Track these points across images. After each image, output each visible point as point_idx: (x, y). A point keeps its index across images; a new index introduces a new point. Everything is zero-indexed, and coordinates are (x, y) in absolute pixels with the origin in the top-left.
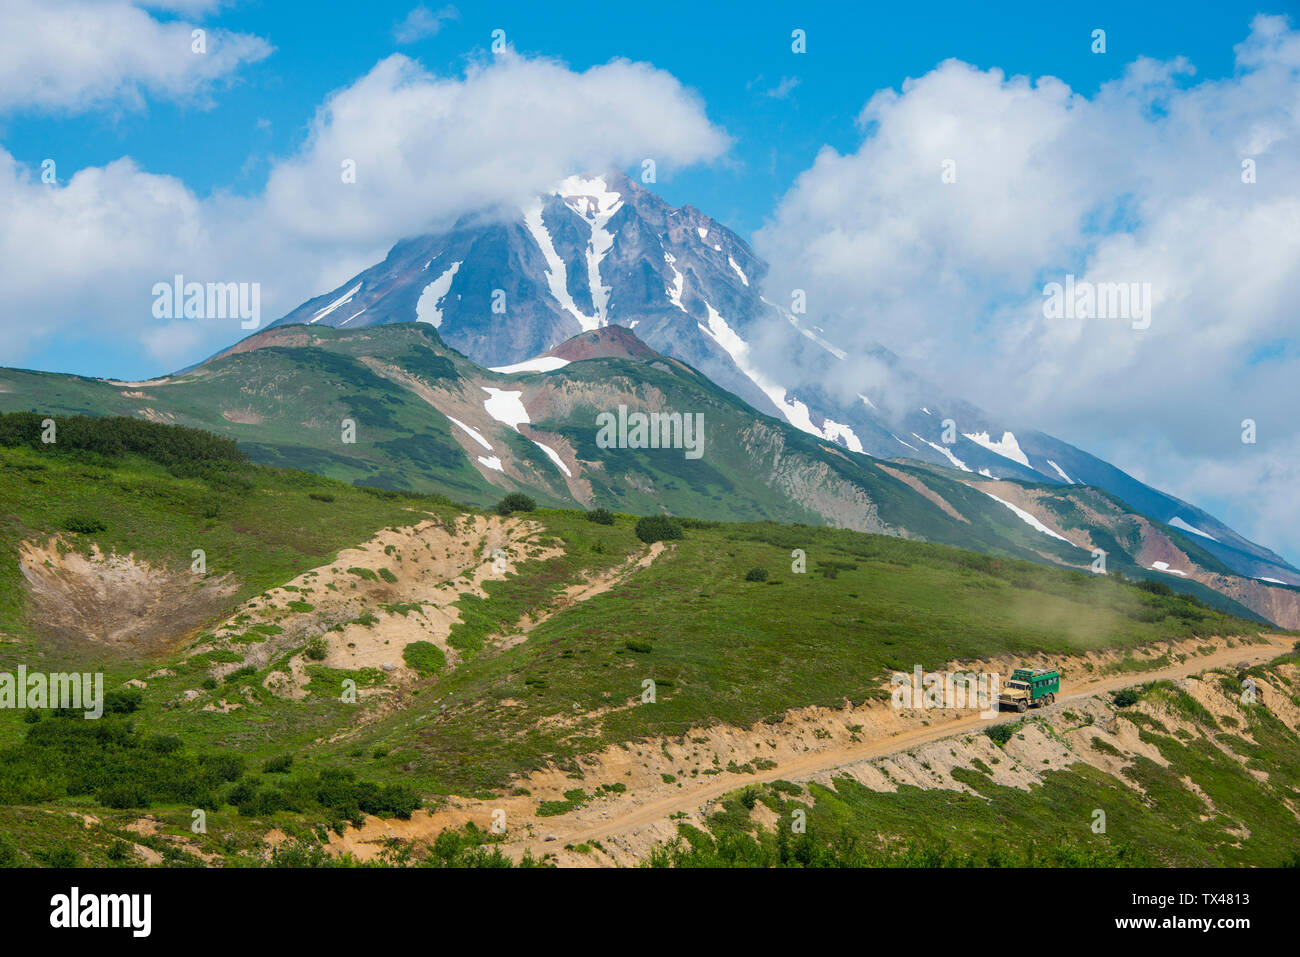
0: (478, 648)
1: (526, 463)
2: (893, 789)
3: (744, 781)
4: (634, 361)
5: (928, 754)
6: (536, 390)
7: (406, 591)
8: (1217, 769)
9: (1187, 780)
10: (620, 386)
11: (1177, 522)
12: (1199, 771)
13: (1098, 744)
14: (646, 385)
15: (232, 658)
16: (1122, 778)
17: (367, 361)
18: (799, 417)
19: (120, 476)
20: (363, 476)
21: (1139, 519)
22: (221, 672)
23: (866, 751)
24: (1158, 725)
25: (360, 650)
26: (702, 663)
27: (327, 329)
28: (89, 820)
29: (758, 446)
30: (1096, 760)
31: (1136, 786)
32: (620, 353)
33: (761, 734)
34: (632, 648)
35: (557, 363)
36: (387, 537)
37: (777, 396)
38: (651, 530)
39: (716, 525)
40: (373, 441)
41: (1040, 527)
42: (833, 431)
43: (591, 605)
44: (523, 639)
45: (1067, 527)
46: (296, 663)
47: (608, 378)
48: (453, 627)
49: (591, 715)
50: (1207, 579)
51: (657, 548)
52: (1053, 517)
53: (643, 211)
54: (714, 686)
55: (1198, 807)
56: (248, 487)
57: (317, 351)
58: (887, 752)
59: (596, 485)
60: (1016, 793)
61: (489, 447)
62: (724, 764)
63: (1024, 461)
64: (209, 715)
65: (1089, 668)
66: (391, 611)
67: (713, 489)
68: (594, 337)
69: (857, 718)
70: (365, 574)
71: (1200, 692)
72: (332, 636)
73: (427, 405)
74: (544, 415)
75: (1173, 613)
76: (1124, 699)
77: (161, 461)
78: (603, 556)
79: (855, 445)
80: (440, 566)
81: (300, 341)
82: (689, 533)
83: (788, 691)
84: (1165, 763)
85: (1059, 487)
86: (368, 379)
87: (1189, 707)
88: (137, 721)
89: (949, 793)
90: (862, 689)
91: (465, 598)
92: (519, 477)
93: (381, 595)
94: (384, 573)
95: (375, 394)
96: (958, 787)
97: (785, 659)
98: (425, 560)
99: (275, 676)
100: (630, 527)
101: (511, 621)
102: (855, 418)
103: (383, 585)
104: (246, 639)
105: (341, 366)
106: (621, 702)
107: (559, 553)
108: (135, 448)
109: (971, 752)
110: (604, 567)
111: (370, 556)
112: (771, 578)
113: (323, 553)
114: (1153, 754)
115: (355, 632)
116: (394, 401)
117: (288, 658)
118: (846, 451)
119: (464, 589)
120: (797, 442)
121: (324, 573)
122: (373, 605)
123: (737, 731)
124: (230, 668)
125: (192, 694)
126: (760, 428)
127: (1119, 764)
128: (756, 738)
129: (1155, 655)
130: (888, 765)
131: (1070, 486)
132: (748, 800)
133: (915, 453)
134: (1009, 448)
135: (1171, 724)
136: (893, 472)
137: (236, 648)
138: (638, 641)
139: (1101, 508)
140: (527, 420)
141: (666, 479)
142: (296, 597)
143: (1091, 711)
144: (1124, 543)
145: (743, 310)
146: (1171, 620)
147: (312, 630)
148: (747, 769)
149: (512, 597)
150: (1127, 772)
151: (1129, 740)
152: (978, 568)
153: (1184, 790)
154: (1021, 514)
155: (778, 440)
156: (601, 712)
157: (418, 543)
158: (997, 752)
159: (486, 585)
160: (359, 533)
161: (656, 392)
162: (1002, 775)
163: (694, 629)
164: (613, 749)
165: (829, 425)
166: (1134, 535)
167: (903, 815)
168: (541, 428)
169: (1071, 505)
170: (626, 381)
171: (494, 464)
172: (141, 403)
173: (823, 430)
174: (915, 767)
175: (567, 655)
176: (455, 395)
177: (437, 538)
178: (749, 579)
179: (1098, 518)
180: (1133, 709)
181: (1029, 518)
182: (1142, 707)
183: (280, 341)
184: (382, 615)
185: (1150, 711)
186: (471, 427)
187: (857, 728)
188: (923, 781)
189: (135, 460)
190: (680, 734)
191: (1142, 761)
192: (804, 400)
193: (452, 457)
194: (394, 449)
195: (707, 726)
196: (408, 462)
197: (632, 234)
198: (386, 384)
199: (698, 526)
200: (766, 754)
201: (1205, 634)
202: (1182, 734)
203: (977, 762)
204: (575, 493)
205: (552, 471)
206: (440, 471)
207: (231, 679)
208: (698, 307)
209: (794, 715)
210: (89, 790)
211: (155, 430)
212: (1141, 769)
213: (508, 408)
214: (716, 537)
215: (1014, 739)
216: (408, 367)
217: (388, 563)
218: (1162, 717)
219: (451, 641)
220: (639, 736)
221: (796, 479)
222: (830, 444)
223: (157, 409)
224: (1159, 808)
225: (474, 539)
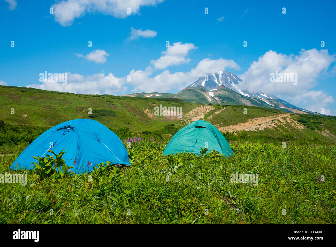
0: (207, 119)
1: (214, 100)
2: (249, 131)
3: (233, 131)
4: (224, 89)
5: (252, 127)
6: (214, 92)
7: (199, 113)
8: (282, 127)
9: (279, 128)
10: (223, 91)
11: (283, 102)
12: (280, 127)
13: (270, 125)
14: (226, 91)
15: (183, 120)
16: (272, 128)
17: (197, 90)
18: (242, 94)
19: (172, 103)
20: (197, 102)
21: (279, 102)
22: (182, 122)
23: (246, 127)
24: (276, 123)
25: (195, 119)
26: (229, 119)
27: (193, 87)
28: (170, 136)
29: (238, 97)
30: (270, 127)
31: (274, 129)
32: (223, 88)
33: (235, 126)
34: (222, 118)
35: (217, 89)
36: (197, 108)
37: (240, 91)
38: (224, 106)
39: (231, 105)
40: (197, 98)
41: (269, 104)
42: (246, 95)
43: (218, 114)
44: (211, 118)
45: (271, 104)
46: (189, 121)
47: (222, 91)
48: (204, 117)
49: (218, 125)
50: (286, 108)
51: (225, 108)
52: (270, 103)
53: (225, 73)
54: (230, 121)
55: (280, 131)
56: (184, 104)
57: (191, 89)
58: (248, 127)
59: (221, 102)
60: (261, 131)
61: (210, 98)
62: (231, 129)
63: (267, 97)
64: (181, 126)
65: (269, 118)
66: (198, 115)
67: (233, 101)
68: (220, 86)
69: (245, 124)
70: (195, 112)
71: (280, 120)
72: (192, 118)
73: (203, 94)
74: (215, 95)
75: (278, 112)
76: (272, 121)
77: (176, 102)
78: (219, 109)
79: (249, 96)
80: (203, 111)
81: (190, 89)
82: (228, 106)
83: (238, 121)
84: (276, 127)
85: (271, 99)
86: (197, 92)
87: (279, 121)
88: (174, 126)
89: (254, 131)
90: (245, 121)
91: (205, 114)
92: (213, 101)
93: (197, 114)
94: (197, 112)
95: (198, 94)
96: (255, 130)
97: (238, 118)
98: (201, 110)
99: (187, 122)
100: (222, 106)
101: (210, 116)
102: (249, 93)
103: (197, 113)
104: (184, 119)
105: (194, 91)
106: (221, 123)
107: (214, 109)
108: (173, 101)
109: (257, 127)
110: (219, 110)
111: (196, 110)
112: (236, 110)
113: (191, 110)
114: (275, 126)
115: (194, 118)
116: (199, 94)
117: (188, 120)
118: (247, 97)
119: (205, 113)
120: (242, 96)
121: (191, 112)
122: (196, 115)
123: (233, 126)
124: (183, 121)
125: (179, 124)
126: (238, 95)
127: (272, 127)
128: (234, 126)
129: (276, 116)
130: (248, 128)
131: (272, 99)
132: (234, 132)
133: (255, 97)
134: (265, 96)
135: (277, 123)
136: (252, 99)
137: (183, 119)
138: (222, 117)
139: (275, 101)
140: (213, 95)
141: (228, 101)
142: (189, 114)
143: (269, 122)
144: (278, 105)
145: (236, 83)
146: (278, 113)
147: (190, 117)
148: (234, 129)
149: (210, 114)
150: (273, 128)
151: (273, 125)
152: (258, 108)
153: (278, 129)
154: (266, 102)
155: (240, 96)
156: (219, 124)
157: (200, 109)
158: (259, 127)
159: (207, 112)
160: (195, 108)
161: (227, 92)
162: (260, 129)
163: (228, 116)
164: (220, 128)
165: (246, 94)
166: (279, 104)
167: (250, 133)
168: (215, 96)
169: (272, 101)
170: (224, 91)
171: (210, 100)
172: (175, 96)
173: (245, 95)
174: (251, 128)
175: (215, 119)
176: (206, 93)
177: (202, 108)
178: (234, 111)
179: (275, 102)
180: (273, 122)
181: (267, 103)
182: (274, 121)
183: (188, 89)
184: (197, 116)
185: (275, 122)
186: (208, 96)
187: (245, 125)
188: (252, 130)
189: (173, 102)
190: (227, 126)
191: (274, 127)
192: (243, 92)
193: (206, 100)
194: (200, 99)
195: (230, 125)
196: (201, 100)
197: (224, 76)
198: (199, 92)
199: (229, 106)
200: (236, 128)
201: (281, 114)
202: (278, 124)
203: (257, 128)
204: (219, 103)
205: (216, 101)
206: (205, 101)
207: (183, 122)
208: (231, 83)
209: (238, 124)
210: (170, 133)
211: (175, 99)
212: (274, 128)
213: (211, 94)
214: (231, 107)
215: (261, 125)
216: (201, 91)
217: (198, 111)
218: (276, 122)
219: (204, 118)
220: (223, 127)
221: (242, 100)
222: (246, 96)
223: (176, 96)
224: (276, 131)
225: (206, 108)
